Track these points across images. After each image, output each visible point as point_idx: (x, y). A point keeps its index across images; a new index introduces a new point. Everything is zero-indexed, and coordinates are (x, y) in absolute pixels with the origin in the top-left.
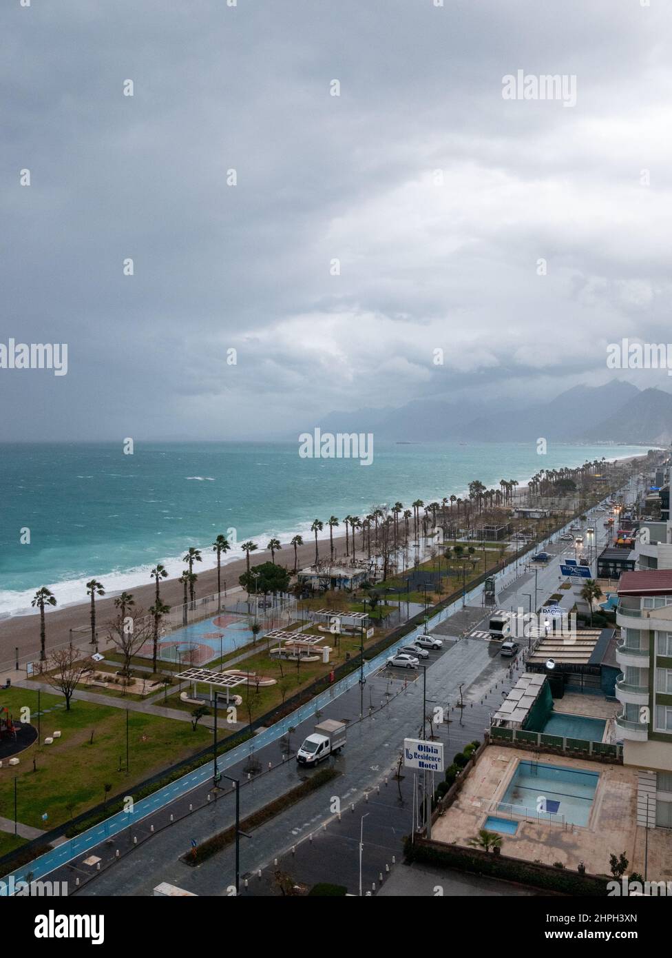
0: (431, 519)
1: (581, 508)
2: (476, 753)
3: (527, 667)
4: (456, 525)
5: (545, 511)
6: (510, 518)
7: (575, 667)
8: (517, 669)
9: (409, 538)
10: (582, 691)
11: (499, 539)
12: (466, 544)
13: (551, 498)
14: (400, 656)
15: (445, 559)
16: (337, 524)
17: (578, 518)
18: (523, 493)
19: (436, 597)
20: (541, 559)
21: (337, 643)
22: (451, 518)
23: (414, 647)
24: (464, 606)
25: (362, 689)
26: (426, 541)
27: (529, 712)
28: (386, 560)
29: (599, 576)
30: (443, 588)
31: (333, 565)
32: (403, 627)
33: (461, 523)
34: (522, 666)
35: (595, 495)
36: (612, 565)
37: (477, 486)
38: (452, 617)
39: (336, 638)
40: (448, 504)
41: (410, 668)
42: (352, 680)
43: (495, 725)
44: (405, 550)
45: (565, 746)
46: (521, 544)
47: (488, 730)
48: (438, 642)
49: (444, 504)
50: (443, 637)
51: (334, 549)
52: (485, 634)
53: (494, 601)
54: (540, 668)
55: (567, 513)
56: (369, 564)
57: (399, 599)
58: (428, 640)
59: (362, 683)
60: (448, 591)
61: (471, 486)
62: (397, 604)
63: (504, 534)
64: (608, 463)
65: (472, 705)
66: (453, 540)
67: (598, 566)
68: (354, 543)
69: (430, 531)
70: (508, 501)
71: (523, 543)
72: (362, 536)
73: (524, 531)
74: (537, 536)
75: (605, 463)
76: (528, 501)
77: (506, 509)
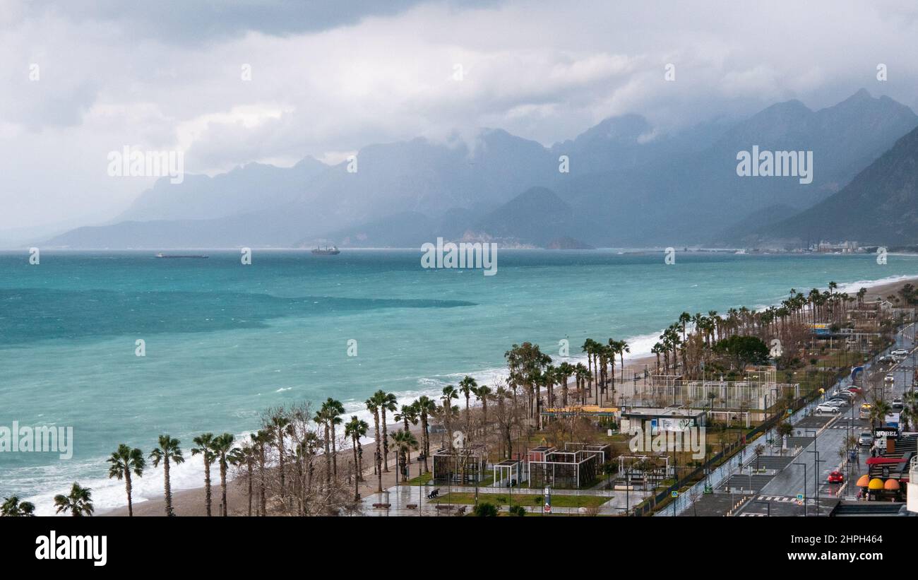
0: (419, 441)
1: (780, 405)
6: (610, 433)
9: (363, 488)
11: (584, 486)
12: (503, 499)
13: (710, 383)
16: (181, 458)
17: (774, 431)
18: (642, 371)
26: (405, 493)
33: (491, 447)
35: (812, 374)
37: (527, 355)
46: (638, 496)
49: (447, 403)
55: (747, 418)
61: (512, 358)
63: (595, 471)
64: (845, 297)
66: (472, 490)
68: (225, 502)
69: (414, 472)
70: (605, 392)
71: (642, 494)
72: (245, 485)
73: (644, 464)
74: (676, 477)
75: (836, 295)
76: (654, 390)
77: (600, 410)
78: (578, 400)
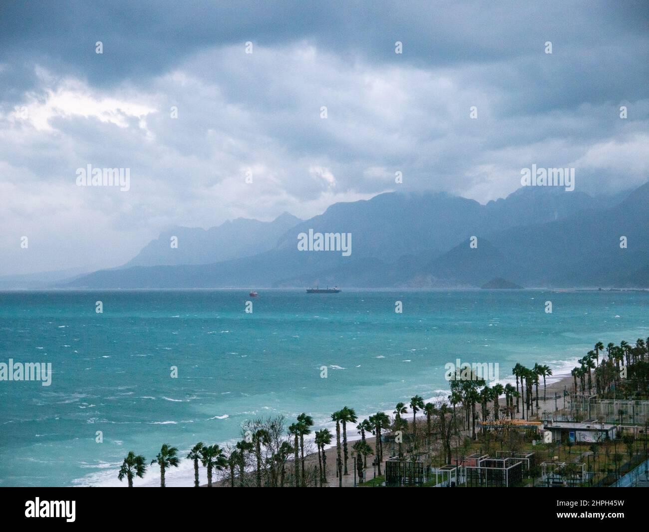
4: (422, 459)
5: (607, 427)
6: (534, 443)
13: (620, 401)
16: (175, 462)
18: (562, 391)
33: (434, 454)
40: (408, 416)
49: (398, 416)
63: (523, 476)
69: (369, 474)
70: (531, 408)
73: (563, 470)
74: (591, 481)
76: (572, 407)
77: (525, 423)
78: (508, 415)
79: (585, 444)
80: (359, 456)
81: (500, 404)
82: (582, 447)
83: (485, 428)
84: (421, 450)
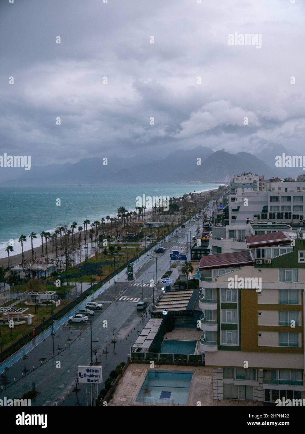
0: (95, 231)
1: (182, 220)
2: (123, 369)
3: (152, 315)
4: (110, 234)
5: (162, 223)
6: (142, 228)
7: (179, 313)
8: (147, 317)
9: (81, 244)
10: (183, 326)
11: (135, 241)
12: (116, 245)
13: (165, 216)
14: (77, 316)
15: (104, 255)
16: (35, 237)
17: (180, 227)
18: (149, 213)
19: (98, 278)
20: (160, 251)
21: (37, 311)
22: (107, 230)
23: (85, 309)
24: (115, 282)
25: (53, 338)
26: (92, 244)
27: (153, 341)
28: (67, 257)
29: (192, 259)
30: (103, 272)
31: (34, 263)
32: (79, 298)
33: (113, 232)
34: (149, 315)
35: (189, 212)
36: (199, 252)
37: (122, 210)
38: (108, 290)
39: (36, 308)
40: (105, 221)
41: (83, 322)
42: (47, 333)
43: (134, 351)
44: (79, 250)
45: (174, 359)
46: (148, 243)
47: (130, 355)
48: (100, 305)
49: (102, 222)
50: (104, 302)
51: (34, 253)
52: (127, 298)
53: (133, 278)
54: (159, 315)
55: (174, 224)
56: (57, 261)
57: (76, 281)
58: (94, 304)
59: (53, 335)
60: (105, 274)
61: (119, 210)
62: (74, 284)
63: (138, 238)
64: (197, 194)
65: (120, 341)
67: (191, 253)
68: (47, 248)
69: (94, 239)
70: (140, 218)
71: (149, 243)
72: (52, 243)
73: (150, 235)
74: (157, 238)
75: (195, 194)
76: (152, 217)
77: (139, 223)
78: (134, 220)
79: (156, 228)
80: (91, 234)
81: (132, 217)
82: (155, 229)
83: (128, 224)
84: (109, 231)
